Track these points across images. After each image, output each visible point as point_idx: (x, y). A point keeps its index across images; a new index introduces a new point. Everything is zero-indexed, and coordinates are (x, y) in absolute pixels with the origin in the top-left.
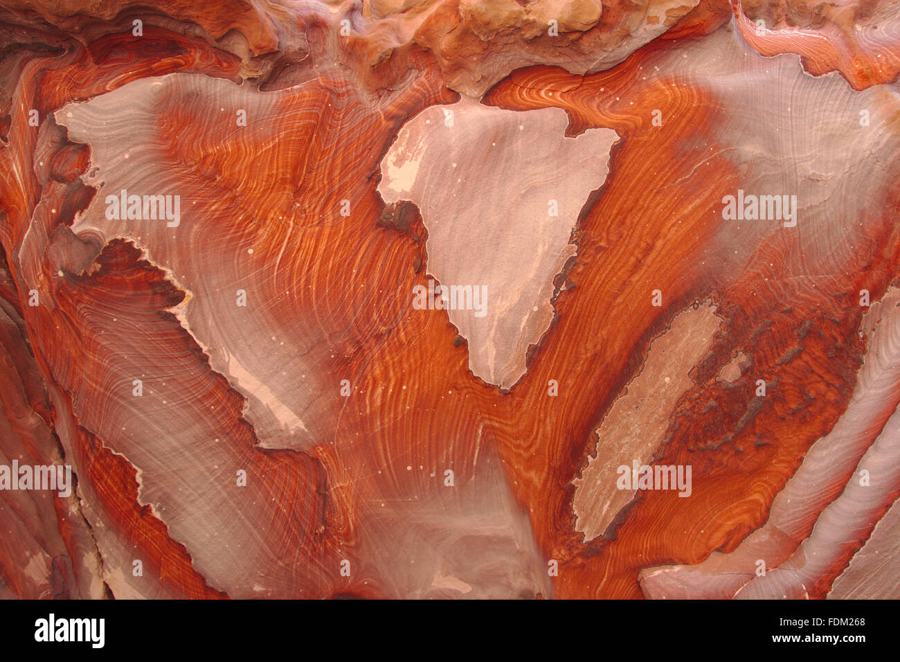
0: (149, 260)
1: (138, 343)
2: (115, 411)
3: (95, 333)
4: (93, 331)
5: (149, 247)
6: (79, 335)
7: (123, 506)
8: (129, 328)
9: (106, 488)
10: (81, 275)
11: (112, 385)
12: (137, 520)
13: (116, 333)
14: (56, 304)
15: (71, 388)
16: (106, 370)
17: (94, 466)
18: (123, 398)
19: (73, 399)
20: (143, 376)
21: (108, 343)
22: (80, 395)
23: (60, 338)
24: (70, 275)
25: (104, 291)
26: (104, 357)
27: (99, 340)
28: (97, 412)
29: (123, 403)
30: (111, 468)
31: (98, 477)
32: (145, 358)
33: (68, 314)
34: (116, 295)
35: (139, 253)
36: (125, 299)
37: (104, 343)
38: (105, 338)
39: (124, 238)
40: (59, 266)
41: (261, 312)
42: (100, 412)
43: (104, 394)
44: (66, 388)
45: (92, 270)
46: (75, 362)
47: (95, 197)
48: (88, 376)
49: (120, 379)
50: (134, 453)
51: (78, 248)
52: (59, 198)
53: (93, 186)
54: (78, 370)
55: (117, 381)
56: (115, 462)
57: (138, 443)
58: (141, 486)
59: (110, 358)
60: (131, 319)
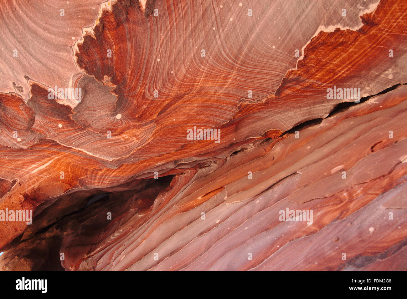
0: (94, 26)
1: (180, 36)
2: (255, 57)
3: (174, 80)
4: (173, 82)
5: (81, 28)
6: (178, 97)
7: (364, 46)
8: (167, 45)
9: (344, 65)
10: (117, 95)
11: (228, 61)
12: (380, 30)
13: (172, 59)
14: (151, 122)
15: (236, 105)
16: (212, 68)
17: (319, 80)
18: (240, 50)
19: (247, 103)
20: (214, 29)
21: (183, 67)
22: (242, 95)
23: (184, 117)
24: (119, 106)
25: (130, 71)
26: (199, 70)
27: (181, 76)
28: (258, 76)
29: (245, 50)
30: (320, 61)
31: (332, 74)
32: (195, 27)
33: (160, 110)
34: (133, 59)
35: (88, 37)
36: (136, 50)
37: (184, 71)
38: (179, 70)
39: (75, 53)
40: (112, 119)
42: (258, 73)
43: (239, 70)
44: (236, 110)
45: (110, 84)
46: (206, 101)
47: (40, 85)
48: (221, 87)
49: (221, 53)
50: (300, 35)
51: (91, 100)
52: (47, 121)
53: (31, 87)
54: (215, 98)
55: (223, 57)
56: (313, 56)
57: (289, 31)
58: (339, 26)
59: (199, 64)
60: (156, 44)
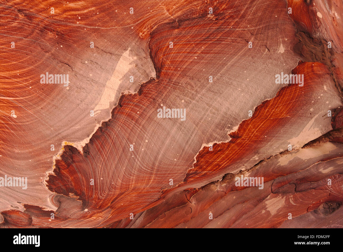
0: (53, 170)
1: (112, 164)
2: (165, 167)
3: (115, 187)
4: (115, 188)
5: (45, 172)
6: (121, 194)
7: (235, 149)
8: (104, 170)
9: (224, 161)
10: (81, 201)
11: (147, 171)
12: (243, 139)
13: (111, 176)
14: (108, 208)
15: (159, 192)
16: (138, 177)
17: (210, 170)
18: (154, 164)
19: (167, 189)
20: (133, 156)
21: (119, 179)
22: (162, 186)
23: (128, 202)
24: (85, 205)
25: (85, 188)
26: (130, 179)
27: (119, 184)
28: (170, 175)
29: (157, 164)
30: (208, 161)
31: (218, 166)
32: (120, 158)
33: (111, 201)
34: (85, 182)
35: (50, 176)
36: (85, 177)
37: (120, 181)
38: (117, 181)
39: (45, 185)
40: (82, 212)
41: (53, 101)
42: (169, 174)
43: (156, 174)
44: (160, 193)
45: (75, 197)
46: (140, 193)
47: (29, 204)
48: (147, 184)
49: (141, 168)
50: (191, 151)
51: (64, 205)
52: (41, 220)
53: (23, 206)
54: (145, 190)
55: (143, 170)
56: (202, 160)
57: (183, 150)
58: (215, 142)
59: (129, 176)
60: (97, 171)
